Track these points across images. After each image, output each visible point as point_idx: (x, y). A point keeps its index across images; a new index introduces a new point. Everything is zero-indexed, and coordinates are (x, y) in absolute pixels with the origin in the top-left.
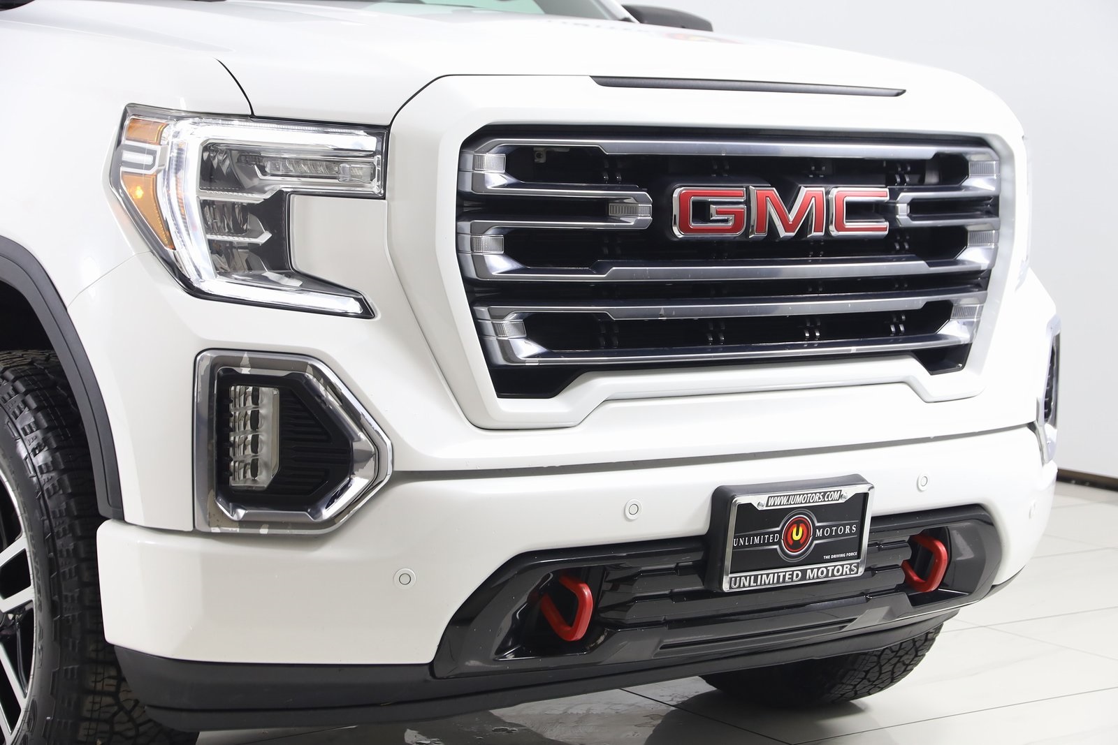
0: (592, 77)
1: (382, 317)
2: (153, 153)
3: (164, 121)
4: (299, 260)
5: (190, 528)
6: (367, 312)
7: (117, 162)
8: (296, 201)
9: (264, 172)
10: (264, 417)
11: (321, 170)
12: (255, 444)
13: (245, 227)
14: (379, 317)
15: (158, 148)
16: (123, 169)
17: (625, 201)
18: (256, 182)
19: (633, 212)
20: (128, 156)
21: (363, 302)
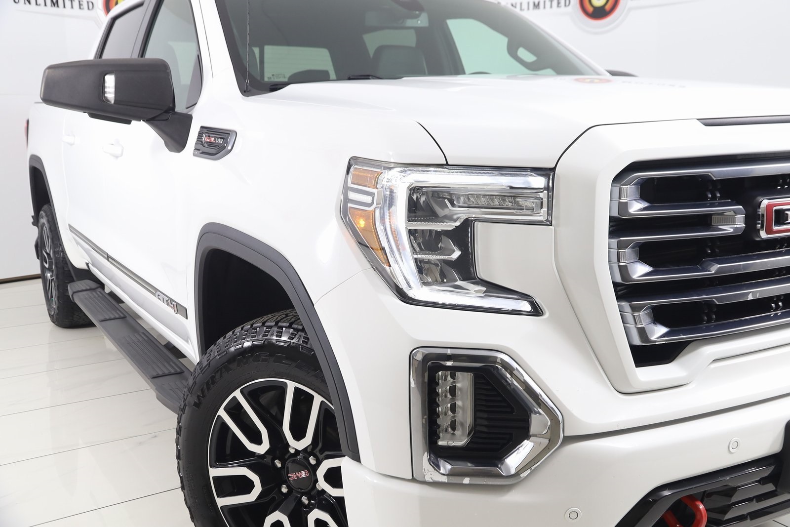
0: (697, 119)
1: (549, 315)
2: (372, 195)
3: (378, 170)
4: (482, 272)
5: (410, 477)
6: (536, 311)
7: (345, 200)
8: (479, 226)
9: (453, 205)
10: (461, 389)
11: (497, 202)
12: (453, 408)
13: (439, 245)
14: (546, 314)
15: (375, 191)
16: (350, 205)
17: (725, 214)
18: (446, 212)
19: (731, 221)
20: (352, 196)
21: (533, 304)
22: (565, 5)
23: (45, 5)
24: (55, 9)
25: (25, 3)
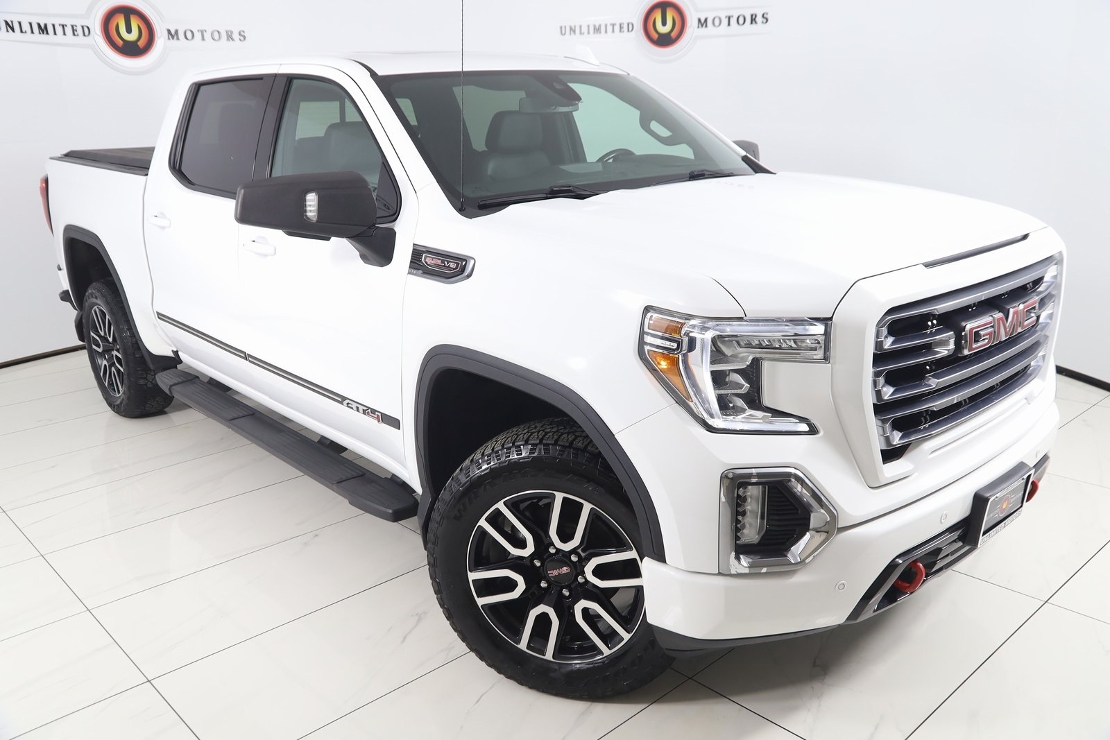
0: (922, 264)
1: (824, 432)
3: (681, 321)
4: (767, 401)
5: (717, 572)
6: (813, 431)
7: (641, 343)
8: (766, 367)
9: (740, 346)
10: (751, 498)
13: (727, 380)
14: (821, 433)
15: (679, 339)
16: (647, 347)
17: (942, 340)
18: (734, 352)
19: (945, 345)
20: (649, 339)
21: (810, 425)
22: (628, 31)
23: (32, 32)
24: (44, 37)
25: (8, 31)
